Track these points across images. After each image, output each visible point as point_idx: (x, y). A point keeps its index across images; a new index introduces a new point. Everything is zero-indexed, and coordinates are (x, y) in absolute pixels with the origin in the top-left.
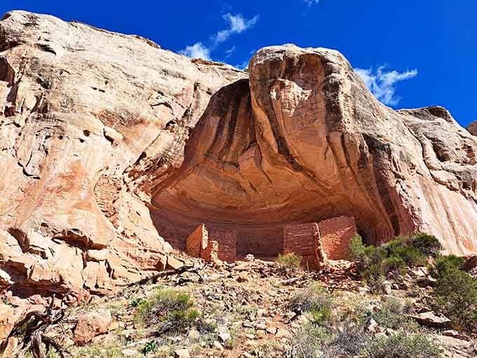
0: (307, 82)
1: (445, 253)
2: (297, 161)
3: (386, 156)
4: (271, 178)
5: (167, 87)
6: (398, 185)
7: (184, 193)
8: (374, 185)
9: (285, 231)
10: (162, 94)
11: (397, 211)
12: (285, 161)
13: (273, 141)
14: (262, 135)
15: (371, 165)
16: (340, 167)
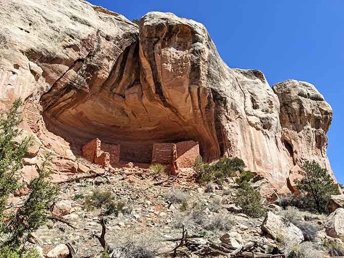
0: (180, 45)
1: (246, 169)
2: (167, 100)
3: (223, 105)
4: (147, 109)
5: (77, 32)
6: (227, 124)
7: (81, 113)
8: (213, 123)
9: (154, 147)
10: (73, 38)
11: (224, 141)
12: (159, 99)
13: (152, 84)
14: (145, 78)
15: (213, 110)
16: (194, 108)
